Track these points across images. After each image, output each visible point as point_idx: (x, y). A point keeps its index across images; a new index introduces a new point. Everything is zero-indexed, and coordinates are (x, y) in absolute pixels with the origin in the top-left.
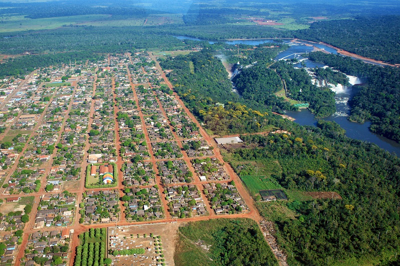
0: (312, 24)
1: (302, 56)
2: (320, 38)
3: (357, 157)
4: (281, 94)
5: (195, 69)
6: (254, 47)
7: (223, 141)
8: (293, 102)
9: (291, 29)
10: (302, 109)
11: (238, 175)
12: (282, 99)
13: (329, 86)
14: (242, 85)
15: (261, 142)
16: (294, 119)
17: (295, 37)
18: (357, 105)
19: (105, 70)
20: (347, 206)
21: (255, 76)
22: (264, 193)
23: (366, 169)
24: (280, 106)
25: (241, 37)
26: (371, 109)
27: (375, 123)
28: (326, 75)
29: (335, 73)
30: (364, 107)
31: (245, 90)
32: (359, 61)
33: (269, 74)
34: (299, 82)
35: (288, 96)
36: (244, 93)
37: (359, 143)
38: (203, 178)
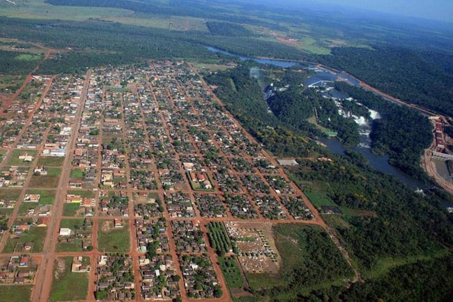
0: (333, 49)
1: (329, 85)
2: (343, 67)
3: (383, 186)
4: (312, 120)
5: (237, 88)
6: (284, 70)
7: (283, 162)
8: (324, 130)
9: (314, 52)
10: (331, 137)
11: (303, 191)
12: (314, 125)
13: (354, 118)
14: (277, 107)
15: (314, 166)
16: (325, 146)
17: (320, 63)
18: (378, 138)
19: (156, 79)
20: (385, 223)
21: (290, 101)
22: (325, 208)
23: (391, 196)
24: (312, 132)
25: (269, 56)
26: (391, 144)
27: (394, 157)
28: (351, 107)
29: (360, 106)
30: (384, 142)
31: (281, 112)
32: (380, 97)
33: (302, 100)
34: (328, 111)
35: (318, 123)
36: (280, 116)
37: (383, 174)
38: (278, 191)
